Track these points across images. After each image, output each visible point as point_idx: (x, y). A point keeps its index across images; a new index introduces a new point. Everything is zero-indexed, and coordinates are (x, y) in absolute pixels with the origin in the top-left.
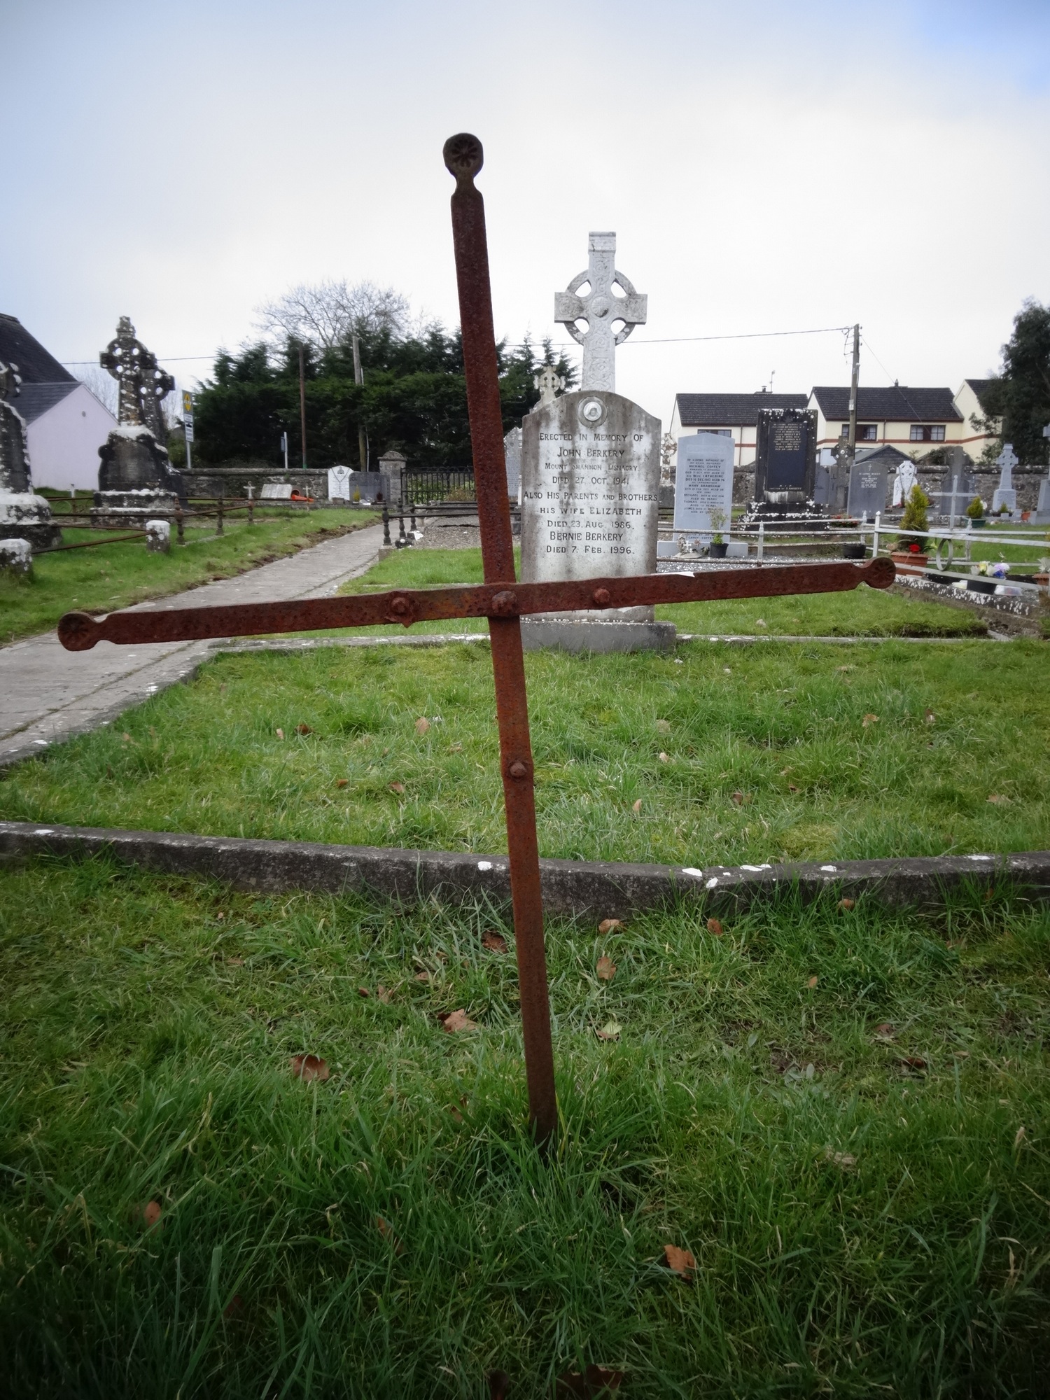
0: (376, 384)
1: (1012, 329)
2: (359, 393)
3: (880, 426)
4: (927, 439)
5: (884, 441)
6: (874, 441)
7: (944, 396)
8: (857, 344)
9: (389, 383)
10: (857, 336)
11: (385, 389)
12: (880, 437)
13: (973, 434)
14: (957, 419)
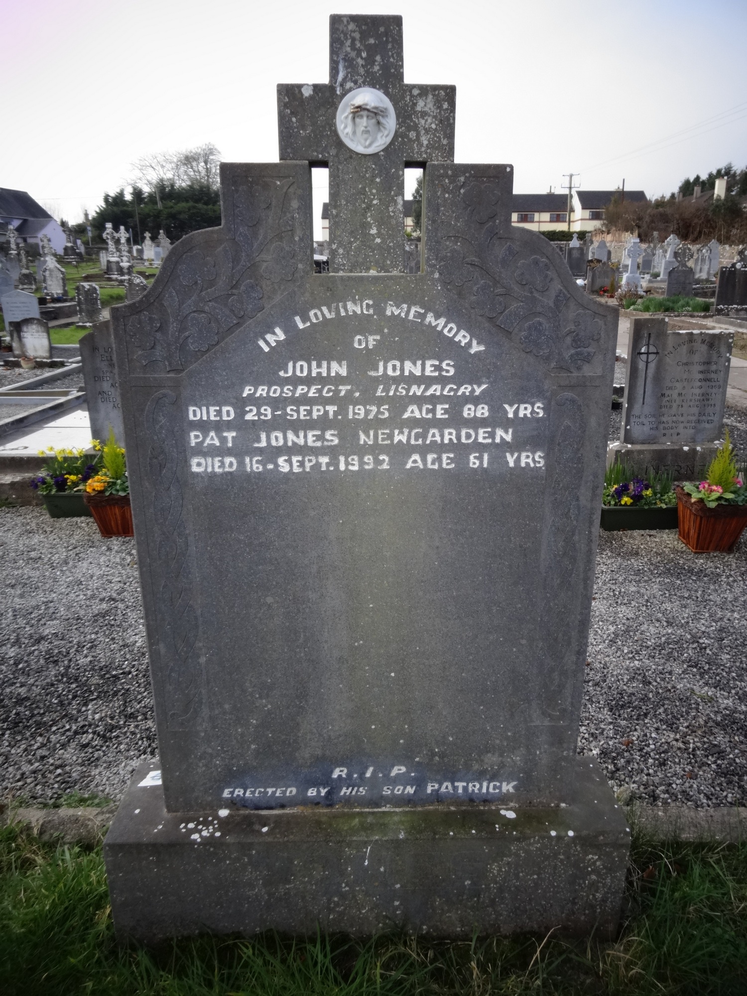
0: (166, 208)
2: (160, 211)
9: (172, 207)
11: (170, 210)
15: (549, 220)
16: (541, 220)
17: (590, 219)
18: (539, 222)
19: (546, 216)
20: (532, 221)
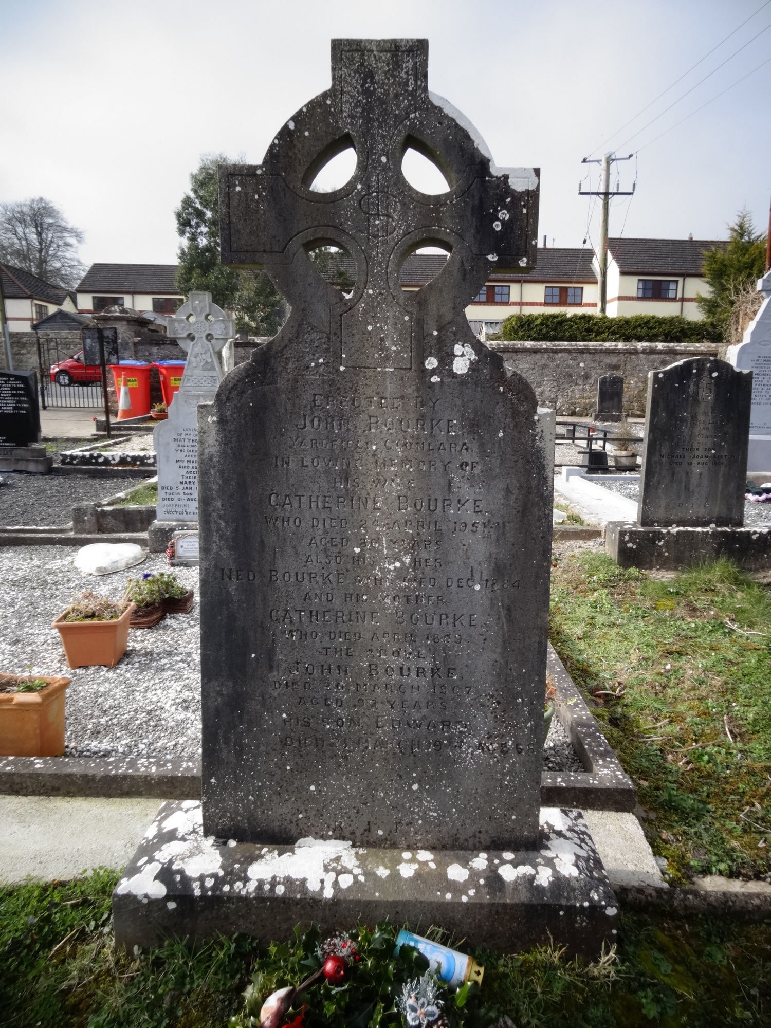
15: (543, 301)
16: (524, 300)
17: (638, 299)
18: (521, 304)
19: (535, 292)
20: (507, 303)
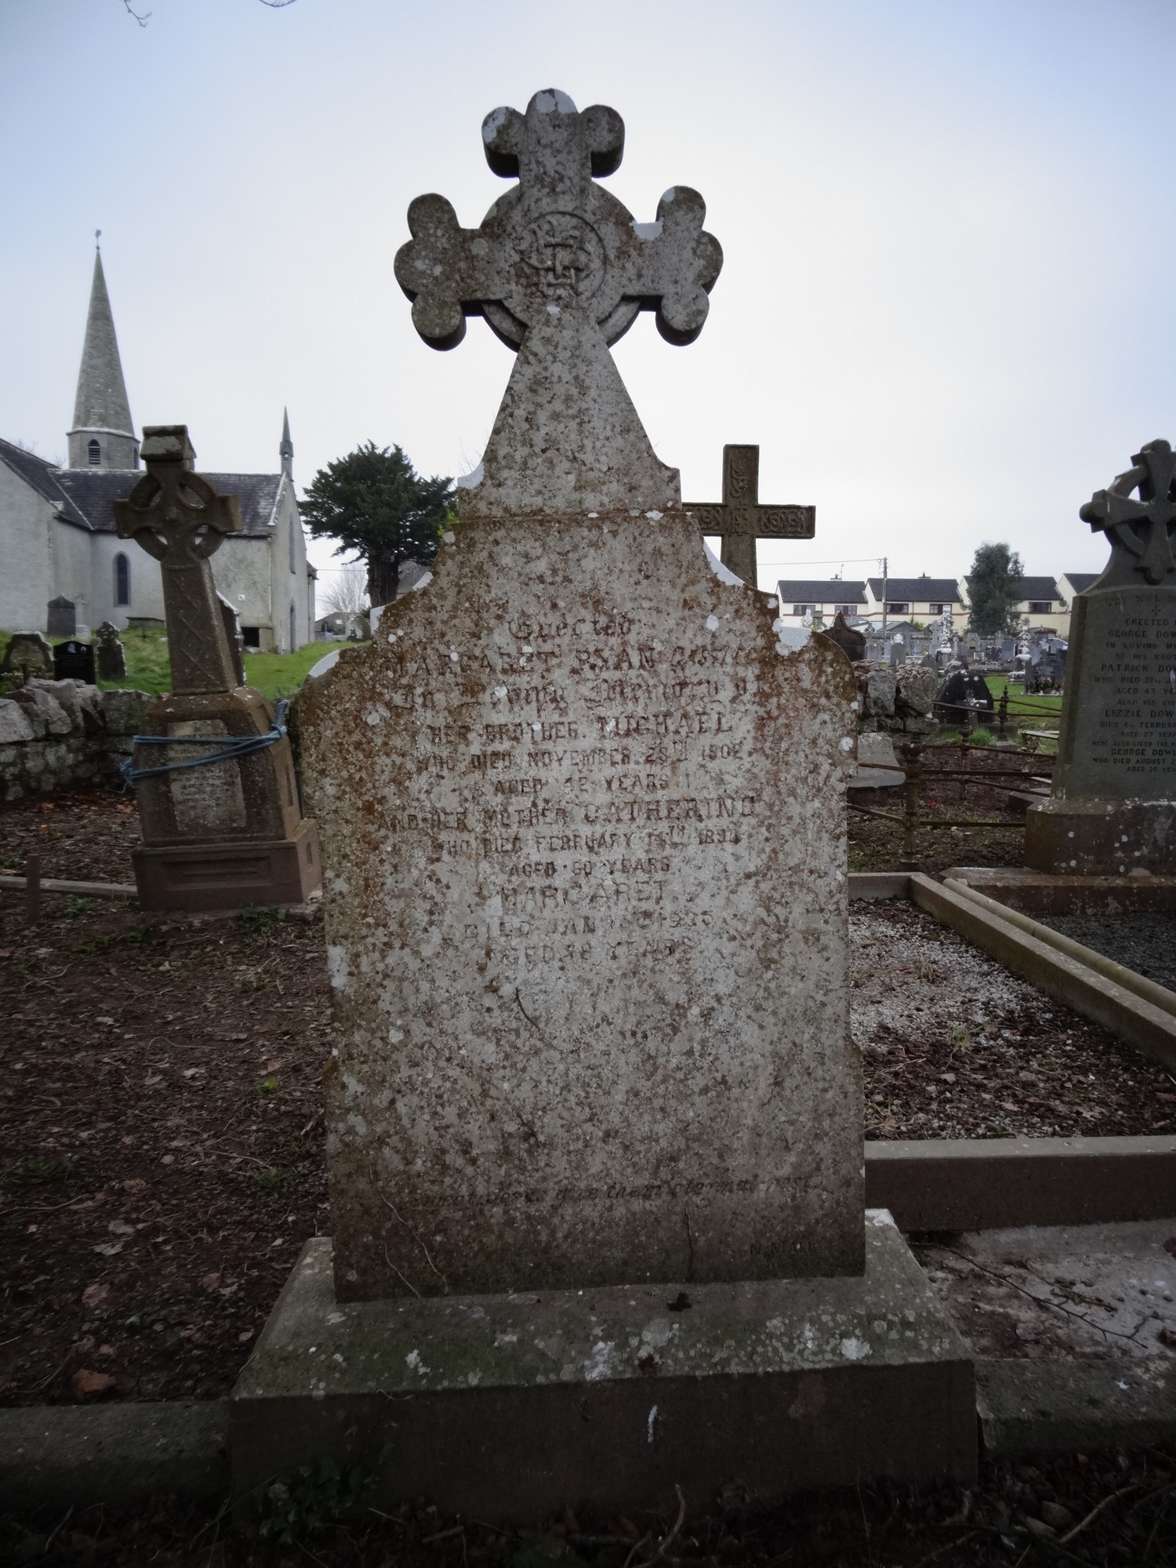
1: (974, 556)
3: (910, 604)
4: (940, 612)
5: (913, 614)
6: (907, 614)
7: (953, 584)
8: (885, 568)
10: (885, 563)
12: (910, 611)
13: (962, 612)
14: (958, 600)
